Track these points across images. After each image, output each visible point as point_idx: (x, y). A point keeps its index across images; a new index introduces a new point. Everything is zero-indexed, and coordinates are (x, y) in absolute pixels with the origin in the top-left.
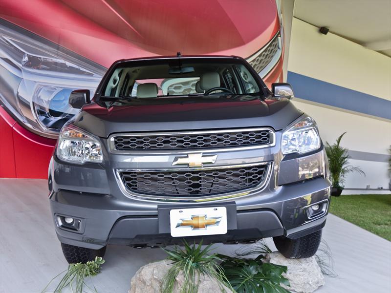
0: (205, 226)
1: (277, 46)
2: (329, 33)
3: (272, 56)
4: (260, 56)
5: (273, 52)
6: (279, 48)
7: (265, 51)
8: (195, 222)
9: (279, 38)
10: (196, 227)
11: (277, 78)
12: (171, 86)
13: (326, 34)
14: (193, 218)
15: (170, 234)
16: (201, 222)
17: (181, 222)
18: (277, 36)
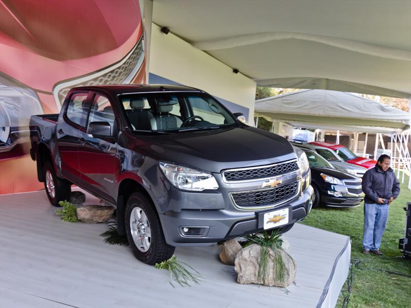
0: (279, 221)
1: (141, 49)
2: (169, 33)
3: (138, 59)
4: (129, 58)
5: (139, 54)
6: (143, 51)
7: (133, 54)
8: (275, 219)
9: (143, 41)
10: (275, 222)
11: (141, 80)
12: (61, 90)
13: (167, 33)
14: (275, 216)
15: (263, 228)
16: (277, 218)
17: (269, 220)
18: (141, 40)
